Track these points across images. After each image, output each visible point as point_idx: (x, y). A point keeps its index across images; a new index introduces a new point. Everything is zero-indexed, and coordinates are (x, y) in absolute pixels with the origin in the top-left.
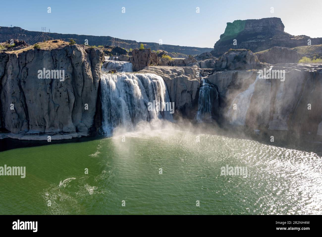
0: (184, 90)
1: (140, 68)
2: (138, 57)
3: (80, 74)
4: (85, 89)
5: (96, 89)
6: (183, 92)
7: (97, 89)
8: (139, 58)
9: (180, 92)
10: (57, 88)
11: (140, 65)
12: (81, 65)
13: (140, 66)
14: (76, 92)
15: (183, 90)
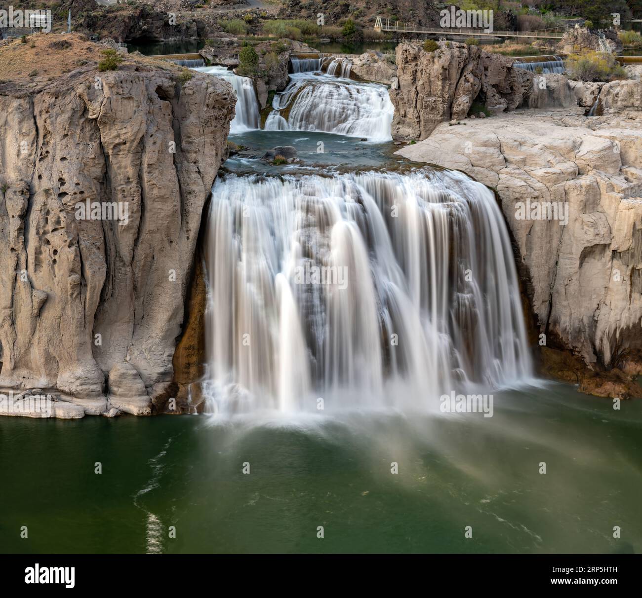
0: (597, 245)
1: (422, 128)
2: (414, 80)
3: (128, 181)
4: (144, 236)
5: (188, 238)
6: (587, 253)
7: (193, 234)
8: (421, 82)
9: (577, 251)
10: (45, 233)
11: (421, 114)
12: (133, 148)
13: (422, 118)
14: (112, 248)
15: (592, 247)
